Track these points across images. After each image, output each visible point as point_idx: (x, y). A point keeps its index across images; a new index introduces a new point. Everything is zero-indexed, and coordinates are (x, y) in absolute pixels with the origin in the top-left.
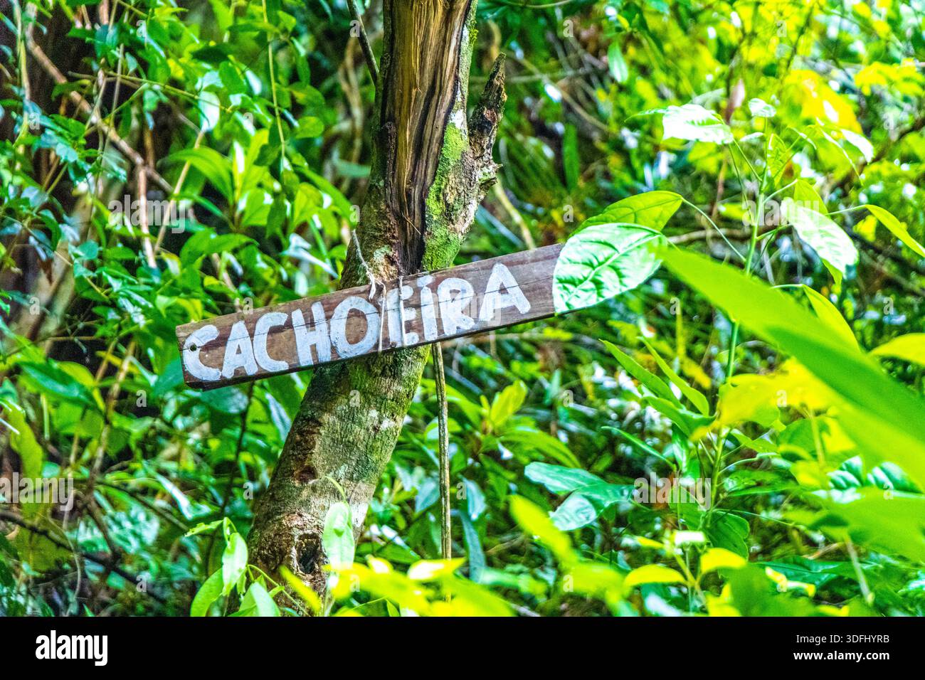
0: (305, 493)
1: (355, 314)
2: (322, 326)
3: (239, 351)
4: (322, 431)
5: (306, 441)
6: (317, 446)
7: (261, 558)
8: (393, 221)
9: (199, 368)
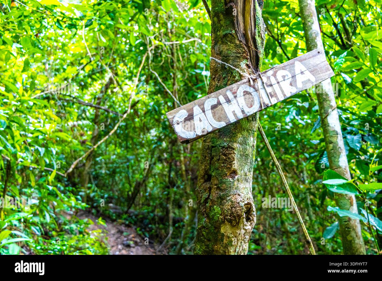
0: (236, 183)
1: (246, 93)
2: (234, 102)
3: (200, 120)
4: (235, 152)
5: (229, 158)
6: (235, 160)
7: (228, 221)
8: (246, 48)
9: (184, 133)
